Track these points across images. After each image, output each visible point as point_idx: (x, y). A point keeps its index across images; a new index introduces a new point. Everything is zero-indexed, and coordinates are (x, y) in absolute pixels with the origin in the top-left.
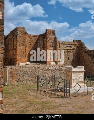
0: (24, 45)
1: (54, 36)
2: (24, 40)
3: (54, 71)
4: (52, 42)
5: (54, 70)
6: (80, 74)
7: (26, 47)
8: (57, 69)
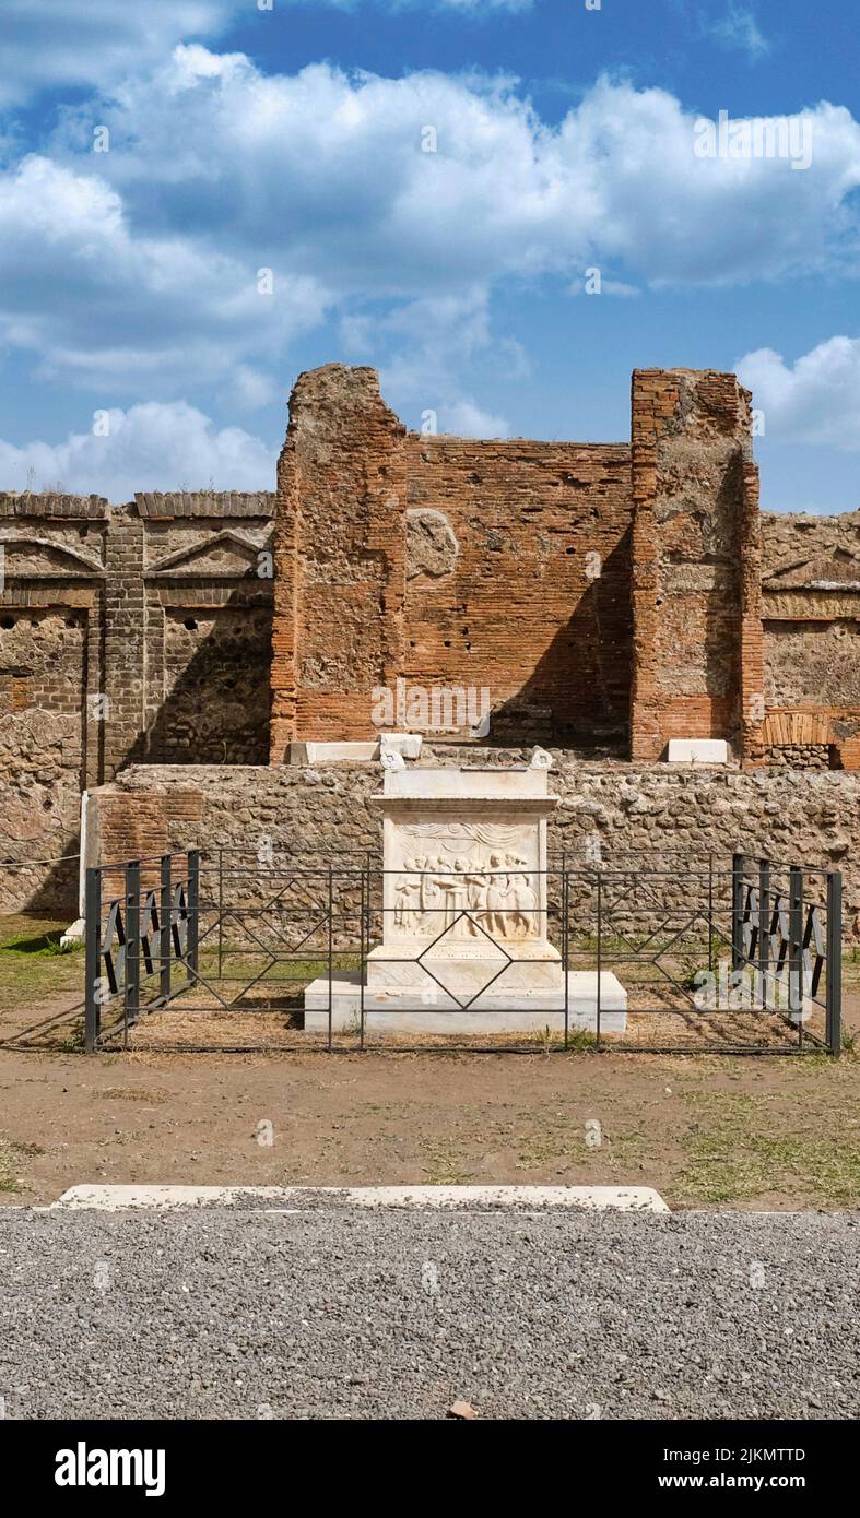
0: (365, 554)
1: (724, 445)
2: (366, 499)
3: (601, 825)
4: (699, 516)
5: (611, 814)
6: (496, 831)
7: (387, 569)
8: (643, 804)
